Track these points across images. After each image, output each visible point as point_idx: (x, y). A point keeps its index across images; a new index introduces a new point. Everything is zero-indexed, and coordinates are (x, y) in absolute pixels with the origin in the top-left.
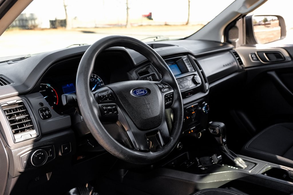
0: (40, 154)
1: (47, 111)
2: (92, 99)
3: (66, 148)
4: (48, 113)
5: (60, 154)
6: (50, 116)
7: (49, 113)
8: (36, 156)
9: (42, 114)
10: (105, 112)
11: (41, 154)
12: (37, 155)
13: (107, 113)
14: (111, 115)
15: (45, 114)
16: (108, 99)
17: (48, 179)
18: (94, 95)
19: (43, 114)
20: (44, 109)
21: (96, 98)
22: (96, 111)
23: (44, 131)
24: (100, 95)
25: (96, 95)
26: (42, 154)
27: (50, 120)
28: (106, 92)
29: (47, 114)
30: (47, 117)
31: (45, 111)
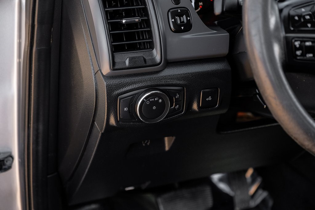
0: (156, 99)
1: (184, 17)
2: (273, 21)
3: (210, 98)
4: (185, 21)
5: (195, 107)
6: (188, 27)
7: (188, 21)
8: (148, 103)
9: (173, 20)
10: (299, 53)
11: (158, 100)
12: (149, 100)
13: (302, 55)
14: (310, 59)
15: (179, 22)
16: (309, 25)
17: (167, 148)
18: (281, 11)
19: (176, 20)
20: (179, 11)
21: (285, 17)
22: (277, 49)
23: (173, 55)
24: (292, 13)
25: (285, 12)
26: (160, 101)
27: (187, 36)
28: (309, 8)
29: (183, 22)
30: (182, 28)
31: (180, 15)
